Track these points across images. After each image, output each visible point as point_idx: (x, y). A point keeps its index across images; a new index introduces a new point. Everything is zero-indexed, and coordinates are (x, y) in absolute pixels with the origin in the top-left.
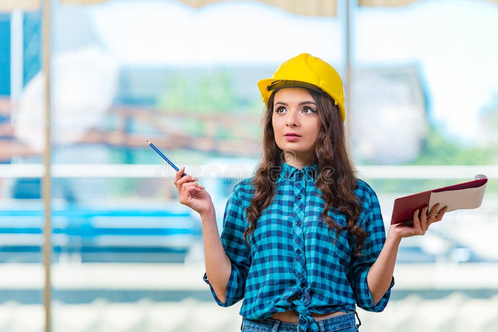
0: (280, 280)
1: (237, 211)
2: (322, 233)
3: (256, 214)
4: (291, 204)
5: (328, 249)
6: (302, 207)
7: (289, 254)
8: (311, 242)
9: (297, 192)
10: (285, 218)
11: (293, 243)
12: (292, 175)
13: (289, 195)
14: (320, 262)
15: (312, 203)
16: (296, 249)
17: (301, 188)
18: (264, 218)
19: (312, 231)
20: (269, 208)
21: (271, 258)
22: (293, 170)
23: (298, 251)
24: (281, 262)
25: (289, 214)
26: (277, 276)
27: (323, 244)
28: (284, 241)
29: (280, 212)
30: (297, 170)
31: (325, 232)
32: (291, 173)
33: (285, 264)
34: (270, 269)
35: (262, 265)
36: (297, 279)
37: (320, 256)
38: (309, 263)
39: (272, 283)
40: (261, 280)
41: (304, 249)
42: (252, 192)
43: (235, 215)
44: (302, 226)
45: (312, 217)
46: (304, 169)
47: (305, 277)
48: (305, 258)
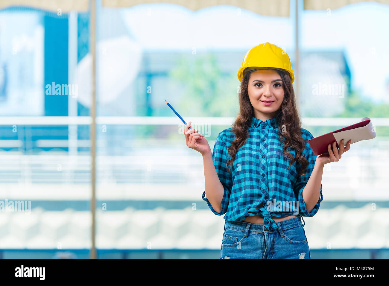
0: (251, 194)
1: (223, 149)
2: (280, 162)
3: (234, 151)
4: (258, 144)
5: (284, 173)
6: (266, 146)
7: (257, 176)
8: (272, 168)
9: (262, 136)
10: (254, 153)
11: (260, 169)
12: (259, 125)
13: (257, 138)
14: (278, 182)
15: (272, 143)
16: (261, 174)
17: (265, 134)
18: (240, 153)
19: (273, 161)
20: (243, 147)
21: (245, 179)
22: (259, 122)
23: (263, 175)
24: (252, 181)
25: (256, 150)
26: (249, 191)
27: (280, 170)
28: (254, 168)
29: (251, 149)
30: (262, 122)
31: (282, 162)
32: (258, 124)
33: (255, 183)
34: (245, 186)
35: (239, 185)
36: (262, 193)
37: (279, 178)
38: (270, 183)
39: (245, 196)
40: (238, 194)
41: (267, 173)
42: (232, 137)
43: (221, 152)
44: (265, 158)
45: (272, 152)
46: (267, 121)
47: (268, 192)
48: (268, 180)
